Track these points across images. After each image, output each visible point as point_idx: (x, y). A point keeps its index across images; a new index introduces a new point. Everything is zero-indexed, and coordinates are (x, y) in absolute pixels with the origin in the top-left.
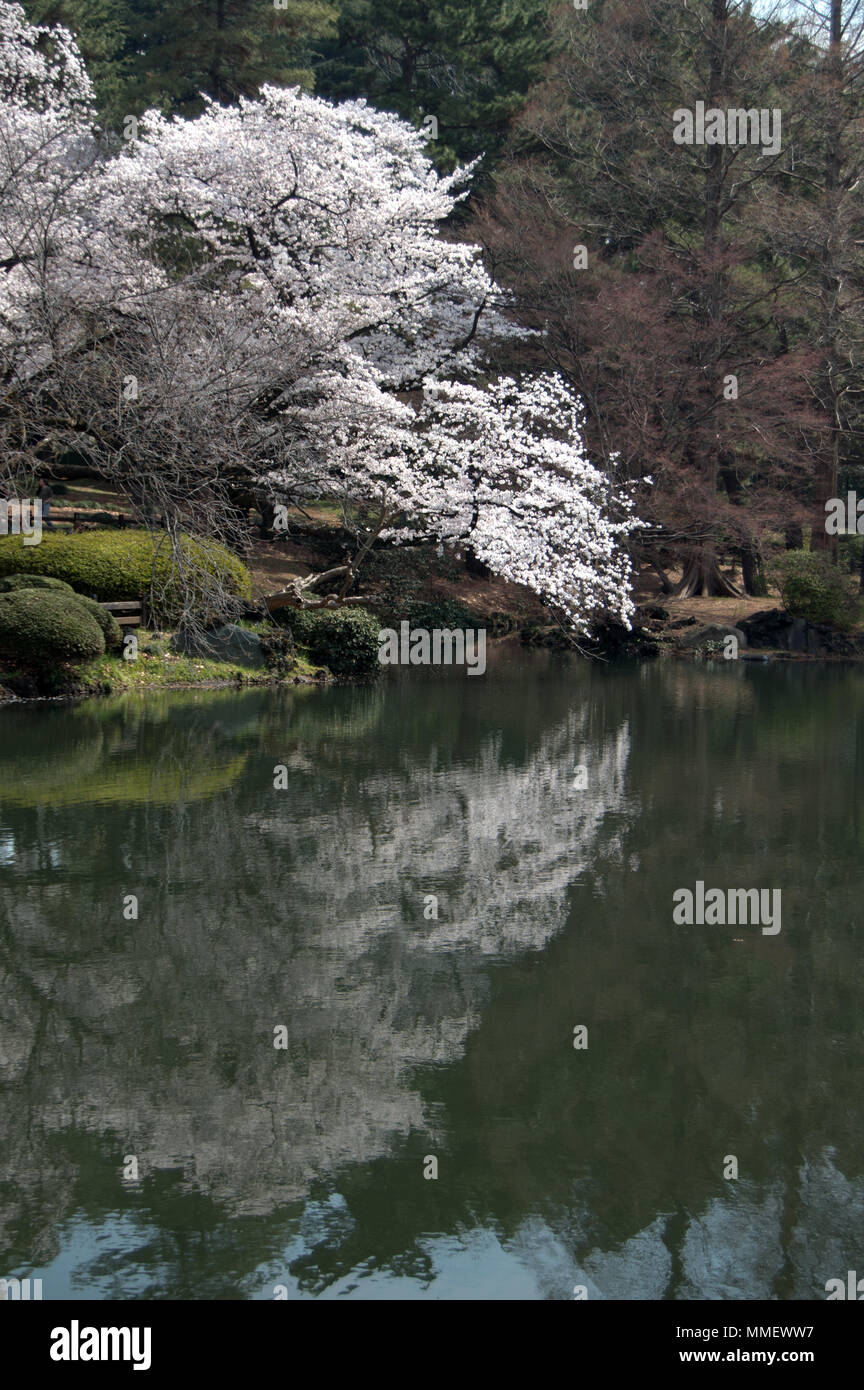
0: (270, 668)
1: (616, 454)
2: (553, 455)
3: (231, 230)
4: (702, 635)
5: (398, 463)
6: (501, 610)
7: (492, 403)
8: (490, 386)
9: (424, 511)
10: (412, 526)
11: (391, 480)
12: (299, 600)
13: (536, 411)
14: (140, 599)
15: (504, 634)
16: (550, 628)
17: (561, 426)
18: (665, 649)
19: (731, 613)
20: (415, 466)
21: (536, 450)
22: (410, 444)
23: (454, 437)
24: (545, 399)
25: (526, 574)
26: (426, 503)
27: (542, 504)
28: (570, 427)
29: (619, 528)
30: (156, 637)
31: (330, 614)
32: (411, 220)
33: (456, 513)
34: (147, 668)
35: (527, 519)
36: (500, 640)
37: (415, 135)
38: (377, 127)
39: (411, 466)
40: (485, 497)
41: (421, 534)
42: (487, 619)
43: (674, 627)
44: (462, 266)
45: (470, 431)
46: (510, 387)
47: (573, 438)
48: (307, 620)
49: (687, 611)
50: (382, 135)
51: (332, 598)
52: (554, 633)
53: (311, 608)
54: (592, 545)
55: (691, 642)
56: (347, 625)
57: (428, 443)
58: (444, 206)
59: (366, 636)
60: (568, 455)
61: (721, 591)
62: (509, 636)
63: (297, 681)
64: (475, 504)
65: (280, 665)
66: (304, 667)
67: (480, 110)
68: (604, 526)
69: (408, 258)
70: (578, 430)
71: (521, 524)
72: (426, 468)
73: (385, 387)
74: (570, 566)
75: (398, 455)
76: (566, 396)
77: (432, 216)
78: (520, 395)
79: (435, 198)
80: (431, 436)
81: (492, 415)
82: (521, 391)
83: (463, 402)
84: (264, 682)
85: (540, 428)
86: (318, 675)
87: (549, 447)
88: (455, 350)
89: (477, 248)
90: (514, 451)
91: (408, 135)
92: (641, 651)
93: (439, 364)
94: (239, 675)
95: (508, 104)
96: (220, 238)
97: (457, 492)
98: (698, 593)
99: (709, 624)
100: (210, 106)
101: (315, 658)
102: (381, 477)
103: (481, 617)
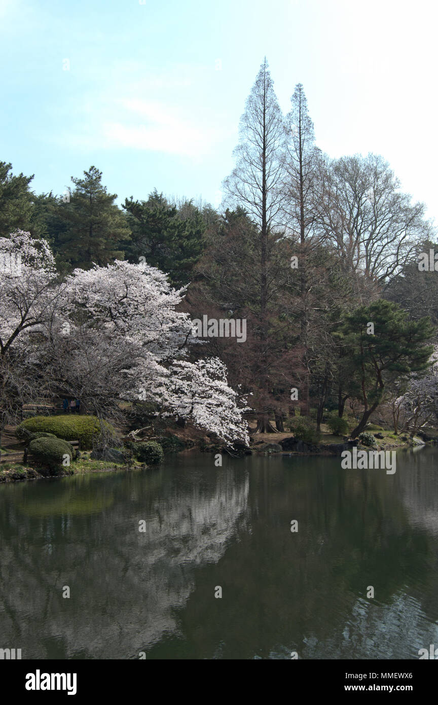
0: (125, 463)
1: (241, 385)
2: (219, 386)
3: (98, 307)
4: (267, 447)
5: (162, 389)
6: (190, 439)
7: (197, 368)
8: (196, 363)
9: (173, 406)
10: (168, 411)
11: (160, 395)
12: (134, 439)
13: (212, 370)
14: (79, 440)
15: (191, 447)
16: (211, 445)
17: (220, 375)
18: (254, 452)
19: (276, 439)
20: (169, 390)
21: (213, 384)
22: (166, 382)
23: (180, 379)
24: (215, 366)
25: (213, 428)
26: (173, 403)
27: (215, 402)
28: (223, 376)
29: (242, 410)
30: (85, 453)
31: (144, 443)
32: (166, 305)
33: (187, 407)
34: (84, 465)
35: (212, 408)
36: (189, 450)
37: (164, 275)
38: (151, 272)
39: (167, 390)
40: (197, 401)
41: (172, 414)
42: (185, 442)
43: (256, 444)
44: (183, 320)
45: (188, 378)
46: (203, 363)
47: (224, 379)
48: (136, 446)
49: (261, 438)
50: (153, 275)
51: (146, 438)
52: (213, 447)
53: (138, 441)
54: (235, 417)
55: (263, 450)
56: (150, 448)
57: (172, 382)
58: (178, 301)
59: (157, 451)
60: (223, 385)
61: (270, 430)
62: (193, 448)
63: (135, 467)
64: (192, 404)
65: (129, 462)
66: (138, 464)
67: (179, 264)
68: (237, 410)
69: (164, 318)
70: (226, 377)
71: (210, 410)
72: (172, 391)
73: (160, 363)
74: (228, 425)
75: (162, 386)
76: (221, 365)
77: (174, 304)
78: (206, 365)
79: (175, 297)
80: (173, 379)
81: (197, 372)
82: (206, 363)
83: (187, 368)
84: (124, 469)
85: (214, 376)
86: (142, 466)
87: (217, 383)
88: (179, 349)
89: (188, 314)
90: (205, 385)
91: (162, 275)
92: (245, 453)
93: (174, 354)
94: (116, 466)
95: (189, 262)
96: (94, 310)
97: (186, 399)
98: (262, 432)
99: (269, 443)
100: (96, 266)
101: (139, 460)
102: (157, 394)
103: (183, 442)
